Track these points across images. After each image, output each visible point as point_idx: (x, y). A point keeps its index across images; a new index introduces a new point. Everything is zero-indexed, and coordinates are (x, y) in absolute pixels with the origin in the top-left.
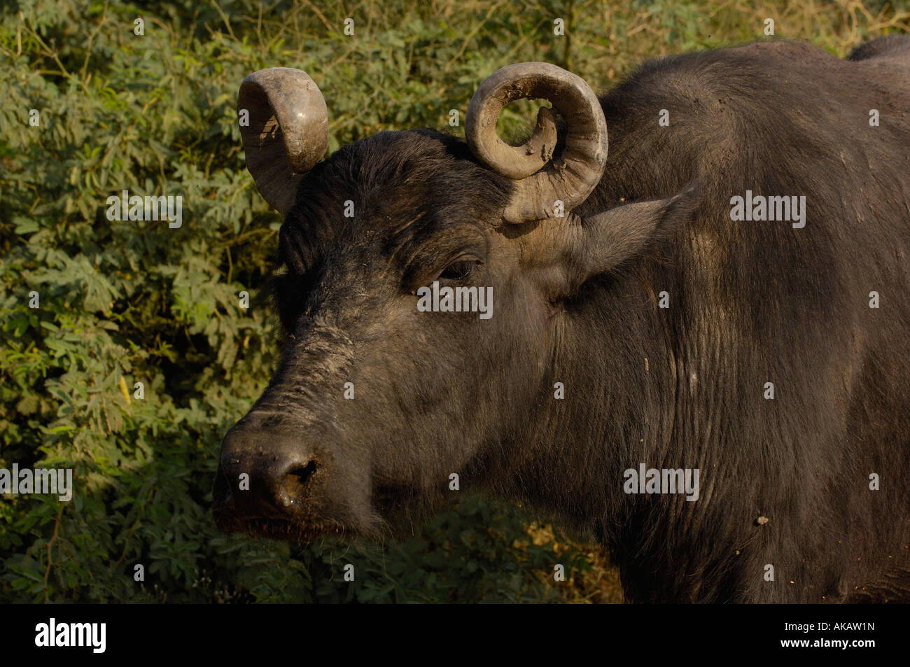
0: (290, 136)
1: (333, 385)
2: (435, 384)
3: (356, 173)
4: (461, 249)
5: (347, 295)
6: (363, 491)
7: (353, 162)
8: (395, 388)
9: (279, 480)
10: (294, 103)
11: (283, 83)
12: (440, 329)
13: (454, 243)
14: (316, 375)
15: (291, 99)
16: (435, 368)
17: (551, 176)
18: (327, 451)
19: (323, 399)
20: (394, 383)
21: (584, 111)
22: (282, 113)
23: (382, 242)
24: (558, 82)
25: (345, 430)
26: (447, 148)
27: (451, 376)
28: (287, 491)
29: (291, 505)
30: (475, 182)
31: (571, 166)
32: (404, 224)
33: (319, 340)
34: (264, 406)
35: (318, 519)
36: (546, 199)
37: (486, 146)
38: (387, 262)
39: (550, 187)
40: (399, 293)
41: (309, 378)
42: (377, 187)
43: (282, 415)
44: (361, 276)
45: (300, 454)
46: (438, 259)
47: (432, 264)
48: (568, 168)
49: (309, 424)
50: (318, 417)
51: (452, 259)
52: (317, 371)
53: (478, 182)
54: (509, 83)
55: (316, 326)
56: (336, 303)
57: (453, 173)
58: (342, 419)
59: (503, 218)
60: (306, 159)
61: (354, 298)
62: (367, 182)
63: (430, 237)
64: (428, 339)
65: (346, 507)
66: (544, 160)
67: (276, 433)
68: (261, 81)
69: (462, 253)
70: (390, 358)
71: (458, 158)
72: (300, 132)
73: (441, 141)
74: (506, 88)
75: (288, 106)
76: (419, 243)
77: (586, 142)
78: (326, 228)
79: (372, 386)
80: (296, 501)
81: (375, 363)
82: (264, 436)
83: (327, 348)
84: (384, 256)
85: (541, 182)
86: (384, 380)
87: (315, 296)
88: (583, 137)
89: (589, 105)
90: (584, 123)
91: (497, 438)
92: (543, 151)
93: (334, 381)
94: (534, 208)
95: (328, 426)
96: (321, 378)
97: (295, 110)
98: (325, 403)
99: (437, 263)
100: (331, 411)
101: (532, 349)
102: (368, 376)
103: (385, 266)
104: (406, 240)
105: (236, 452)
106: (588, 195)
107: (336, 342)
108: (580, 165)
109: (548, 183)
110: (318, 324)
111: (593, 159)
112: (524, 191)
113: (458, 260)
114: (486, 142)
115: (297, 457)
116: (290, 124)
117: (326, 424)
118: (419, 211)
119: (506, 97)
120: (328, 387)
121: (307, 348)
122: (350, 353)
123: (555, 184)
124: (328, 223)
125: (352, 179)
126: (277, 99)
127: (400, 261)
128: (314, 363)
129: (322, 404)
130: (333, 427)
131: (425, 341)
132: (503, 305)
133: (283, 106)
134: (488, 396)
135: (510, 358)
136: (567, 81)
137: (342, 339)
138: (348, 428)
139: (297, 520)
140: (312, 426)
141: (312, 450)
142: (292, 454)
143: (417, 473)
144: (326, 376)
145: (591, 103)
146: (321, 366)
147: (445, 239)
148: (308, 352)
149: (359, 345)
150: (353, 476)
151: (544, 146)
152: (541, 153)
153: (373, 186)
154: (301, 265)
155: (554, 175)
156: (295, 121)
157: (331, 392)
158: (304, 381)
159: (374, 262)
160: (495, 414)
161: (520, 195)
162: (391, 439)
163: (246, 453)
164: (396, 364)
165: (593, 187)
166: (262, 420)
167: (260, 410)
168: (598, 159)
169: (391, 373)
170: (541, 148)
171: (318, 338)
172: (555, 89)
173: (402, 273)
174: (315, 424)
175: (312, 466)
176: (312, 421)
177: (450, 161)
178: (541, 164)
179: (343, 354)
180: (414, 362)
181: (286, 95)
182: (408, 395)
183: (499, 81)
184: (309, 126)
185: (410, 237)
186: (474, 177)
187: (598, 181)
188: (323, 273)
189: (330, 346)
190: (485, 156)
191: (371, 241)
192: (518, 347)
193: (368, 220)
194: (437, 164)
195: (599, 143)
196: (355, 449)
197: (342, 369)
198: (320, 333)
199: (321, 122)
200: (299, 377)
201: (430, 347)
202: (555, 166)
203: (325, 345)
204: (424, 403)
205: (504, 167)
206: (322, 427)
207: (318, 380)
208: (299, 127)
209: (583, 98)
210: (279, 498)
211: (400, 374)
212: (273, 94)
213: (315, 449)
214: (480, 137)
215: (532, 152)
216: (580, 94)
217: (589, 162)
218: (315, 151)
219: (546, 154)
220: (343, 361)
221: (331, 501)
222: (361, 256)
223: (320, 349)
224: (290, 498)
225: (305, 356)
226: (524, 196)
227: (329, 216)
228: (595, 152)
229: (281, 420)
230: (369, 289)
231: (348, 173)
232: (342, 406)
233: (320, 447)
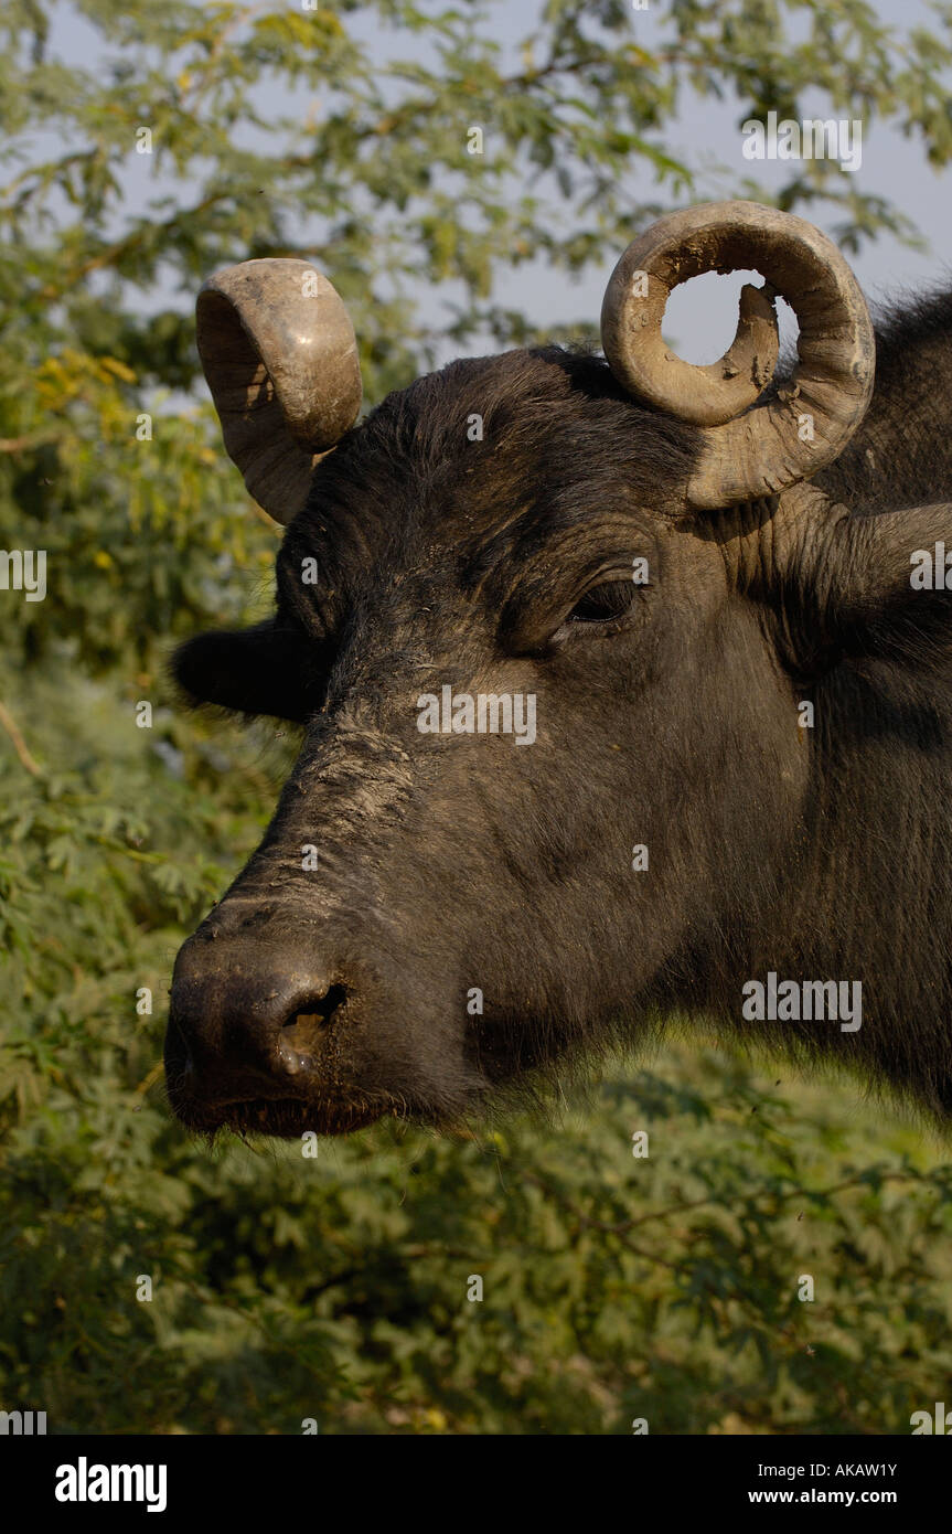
0: (286, 384)
1: (373, 839)
2: (572, 822)
3: (407, 441)
4: (601, 560)
5: (397, 669)
6: (443, 1033)
7: (401, 420)
8: (498, 835)
9: (274, 1026)
10: (288, 321)
11: (266, 286)
12: (577, 718)
13: (587, 550)
14: (340, 822)
15: (283, 316)
16: (571, 791)
17: (774, 415)
18: (363, 963)
19: (354, 867)
20: (495, 828)
21: (822, 284)
22: (267, 342)
23: (458, 565)
24: (766, 235)
25: (397, 922)
26: (573, 379)
27: (605, 805)
28: (293, 1044)
29: (301, 1072)
30: (627, 437)
31: (809, 392)
32: (495, 527)
33: (345, 758)
34: (245, 889)
35: (355, 1095)
36: (765, 458)
37: (642, 369)
38: (468, 600)
39: (774, 434)
40: (495, 658)
41: (326, 829)
42: (446, 462)
43: (275, 903)
44: (421, 632)
45: (311, 973)
46: (558, 581)
47: (549, 593)
48: (802, 395)
49: (327, 915)
50: (344, 901)
51: (585, 580)
52: (342, 815)
53: (631, 436)
54: (674, 244)
55: (340, 731)
56: (375, 685)
57: (585, 425)
58: (394, 900)
59: (688, 501)
60: (322, 425)
61: (408, 674)
62: (427, 455)
63: (542, 545)
64: (554, 739)
65: (408, 1066)
66: (758, 386)
67: (264, 937)
68: (226, 288)
69: (604, 566)
70: (484, 780)
71: (593, 396)
72: (303, 375)
73: (562, 366)
74: (669, 254)
75: (277, 329)
76: (524, 559)
77: (833, 343)
78: (355, 546)
79: (452, 835)
80: (309, 1061)
81: (456, 793)
82: (244, 946)
83: (360, 770)
84: (463, 590)
85: (755, 426)
86: (476, 820)
87: (339, 675)
88: (825, 335)
89: (829, 272)
90: (825, 309)
91: (713, 916)
92: (755, 369)
93: (375, 831)
94: (744, 478)
95: (364, 918)
96: (350, 827)
97: (292, 332)
98: (356, 872)
99: (557, 593)
100: (373, 890)
101: (765, 746)
102: (444, 817)
103: (467, 609)
104: (500, 556)
105: (194, 980)
106: (844, 443)
107: (376, 758)
108: (825, 387)
109: (769, 429)
110: (343, 727)
111: (847, 374)
112: (724, 447)
113: (599, 580)
114: (643, 361)
115: (305, 980)
116: (283, 361)
117: (361, 914)
118: (523, 499)
119: (674, 271)
120: (365, 844)
121: (323, 774)
122: (404, 777)
123: (782, 428)
124: (360, 538)
125: (401, 453)
126: (256, 317)
127: (493, 595)
128: (335, 801)
129: (353, 877)
130: (374, 920)
131: (551, 743)
132: (701, 665)
133: (268, 329)
134: (684, 840)
135: (722, 763)
136: (784, 231)
137: (388, 751)
138: (407, 918)
139: (317, 1098)
140: (334, 921)
141: (333, 964)
142: (296, 975)
143: (557, 990)
144: (359, 822)
145: (834, 268)
146: (349, 805)
147: (571, 548)
148: (324, 781)
149: (422, 762)
150: (422, 1007)
151: (755, 359)
152: (750, 372)
153: (438, 461)
154: (315, 620)
155: (778, 410)
156: (292, 355)
157: (372, 853)
158: (318, 835)
159: (444, 604)
160: (703, 873)
161: (716, 455)
162: (499, 932)
163: (211, 979)
164: (496, 791)
165: (853, 428)
166: (242, 914)
167: (236, 896)
168: (856, 373)
169: (489, 807)
170: (751, 365)
171: (341, 754)
172: (763, 248)
173: (497, 617)
174: (339, 916)
175: (337, 994)
176: (334, 909)
177: (578, 402)
178: (752, 393)
179: (391, 780)
180: (531, 783)
181: (271, 307)
182: (522, 848)
183: (655, 243)
184: (321, 362)
185: (508, 549)
186: (624, 427)
187: (861, 415)
188: (352, 633)
189: (365, 766)
190: (643, 387)
191: (438, 565)
192: (739, 745)
193: (433, 526)
194: (553, 410)
195: (857, 343)
196: (424, 956)
197: (389, 808)
198: (346, 743)
199: (342, 352)
200: (308, 830)
201: (561, 753)
202: (782, 394)
203: (355, 765)
204: (557, 860)
205: (681, 404)
206: (352, 921)
207: (344, 831)
208: (301, 365)
209: (817, 261)
210: (277, 1060)
211: (507, 808)
212: (248, 309)
213: (341, 961)
214: (629, 351)
215: (733, 371)
216: (810, 252)
217: (842, 382)
218: (337, 407)
219: (760, 373)
220: (391, 791)
221: (376, 1059)
222: (420, 595)
223: (346, 774)
224: (299, 1057)
225: (320, 789)
226: (724, 456)
227: (362, 523)
228: (849, 361)
229: (273, 912)
230: (436, 655)
231: (393, 443)
232: (393, 876)
233: (350, 957)
